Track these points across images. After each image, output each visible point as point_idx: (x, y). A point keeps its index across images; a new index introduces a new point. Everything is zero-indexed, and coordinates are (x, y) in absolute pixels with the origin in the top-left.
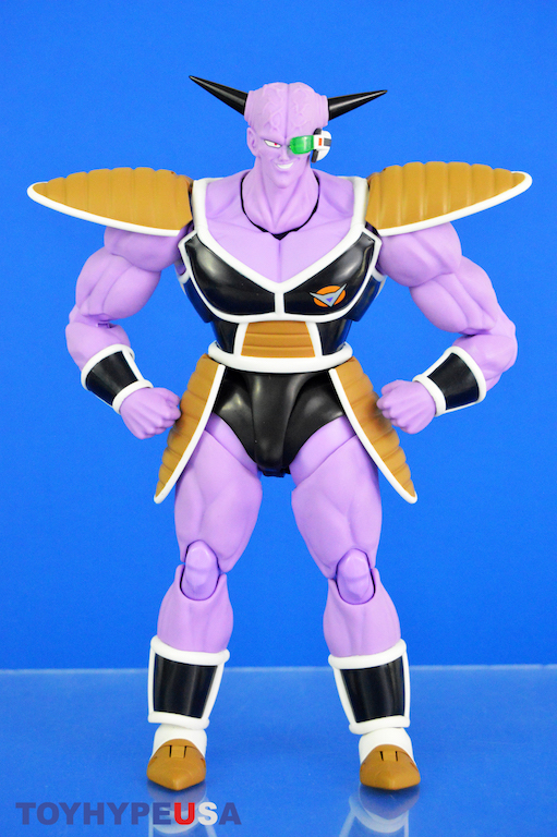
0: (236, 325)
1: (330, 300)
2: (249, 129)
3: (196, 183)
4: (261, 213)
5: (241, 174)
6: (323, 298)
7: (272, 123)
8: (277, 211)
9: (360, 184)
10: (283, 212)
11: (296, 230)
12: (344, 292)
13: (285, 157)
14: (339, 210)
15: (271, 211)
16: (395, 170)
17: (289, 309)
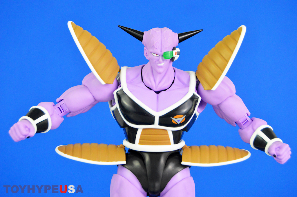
0: (137, 129)
1: (179, 121)
2: (144, 48)
3: (122, 67)
4: (151, 82)
5: (141, 66)
6: (176, 120)
7: (155, 46)
8: (157, 82)
9: (193, 75)
10: (160, 82)
11: (165, 90)
12: (185, 118)
13: (161, 60)
14: (183, 83)
15: (155, 82)
17: (160, 124)
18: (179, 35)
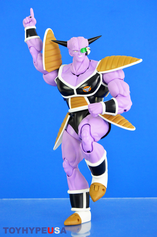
0: (68, 99)
1: (87, 90)
7: (75, 46)
8: (77, 69)
11: (82, 74)
13: (80, 54)
14: (93, 68)
18: (89, 40)
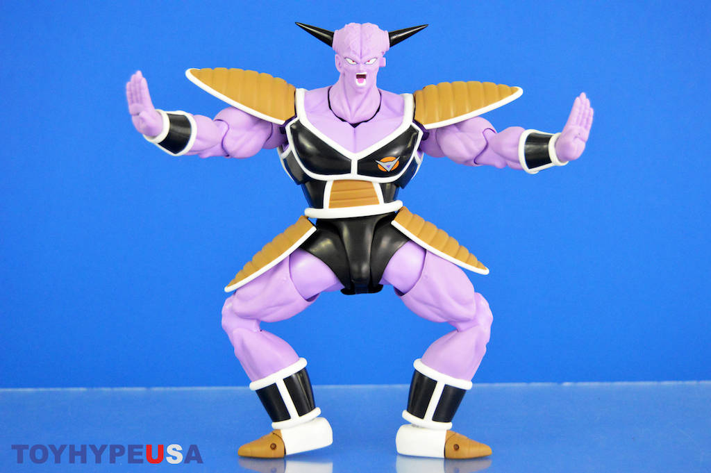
0: (323, 183)
1: (388, 166)
2: (336, 55)
3: (298, 90)
4: (343, 108)
5: (327, 87)
6: (384, 165)
7: (352, 48)
9: (409, 98)
10: (357, 109)
11: (366, 121)
12: (398, 162)
14: (394, 111)
15: (350, 108)
16: (432, 88)
17: (360, 172)
18: (391, 35)
